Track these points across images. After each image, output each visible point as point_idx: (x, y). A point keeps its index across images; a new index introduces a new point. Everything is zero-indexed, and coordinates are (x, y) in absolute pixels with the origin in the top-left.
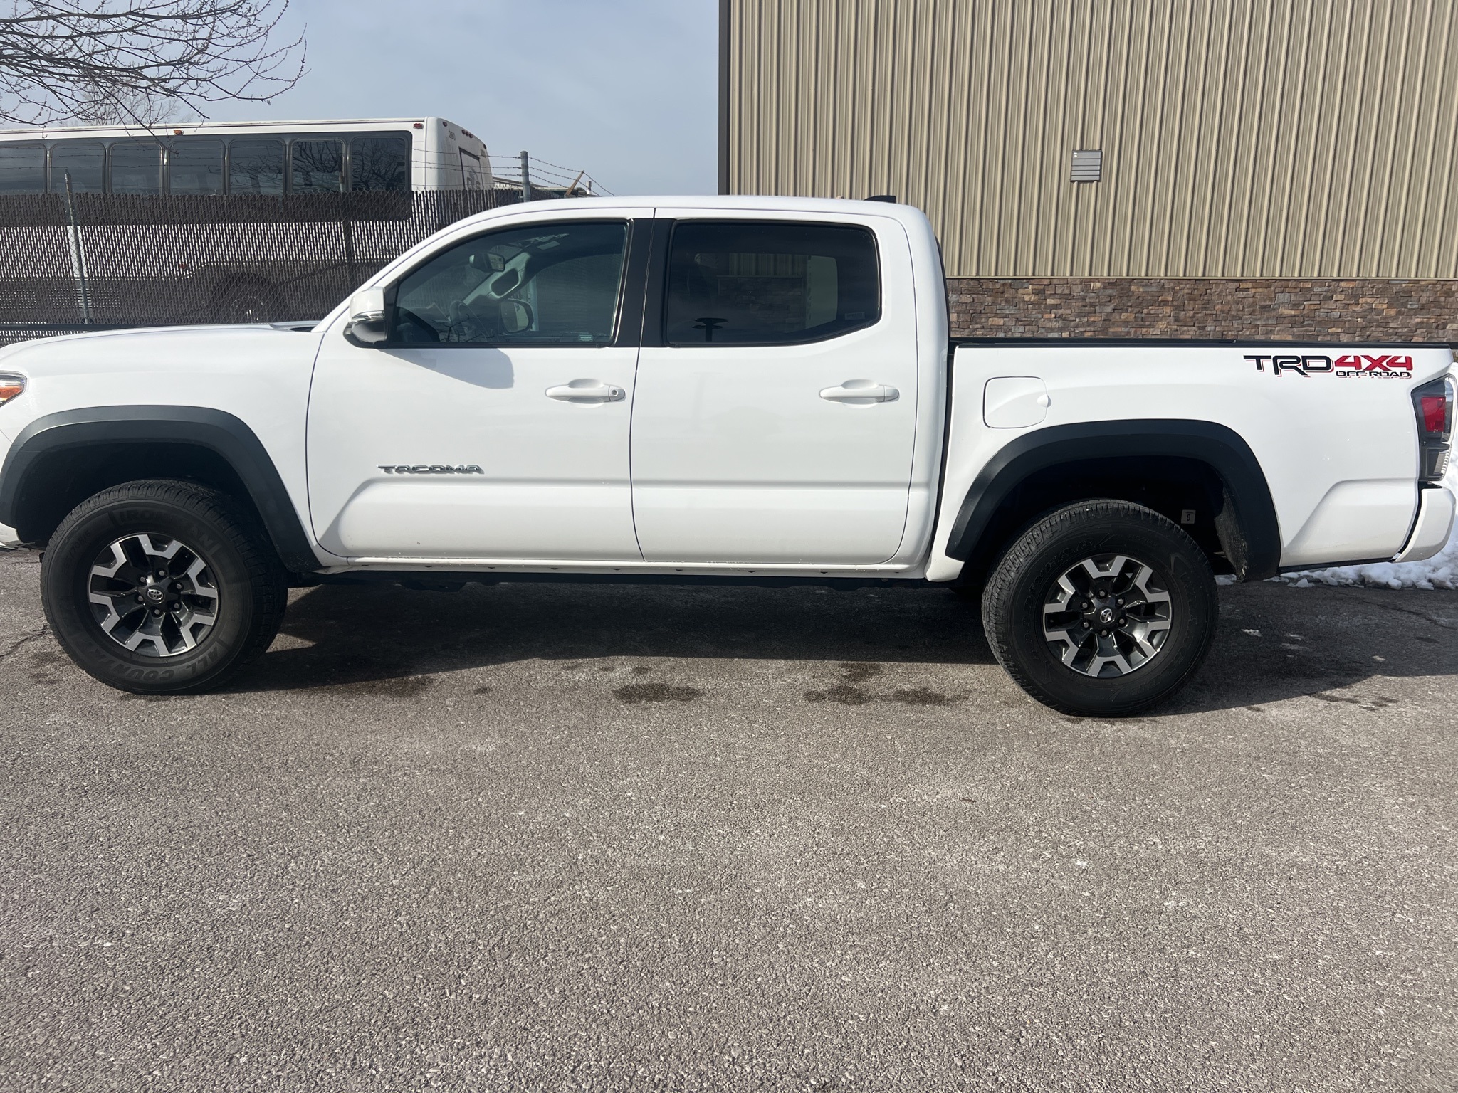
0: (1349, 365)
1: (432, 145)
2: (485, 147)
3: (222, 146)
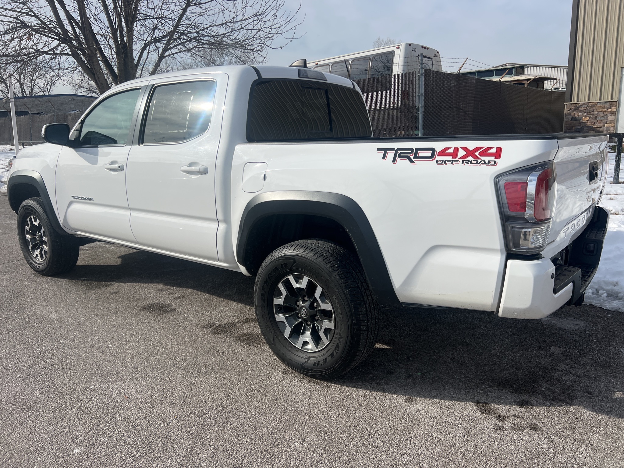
0: (449, 154)
1: (402, 55)
2: (438, 52)
3: (329, 67)
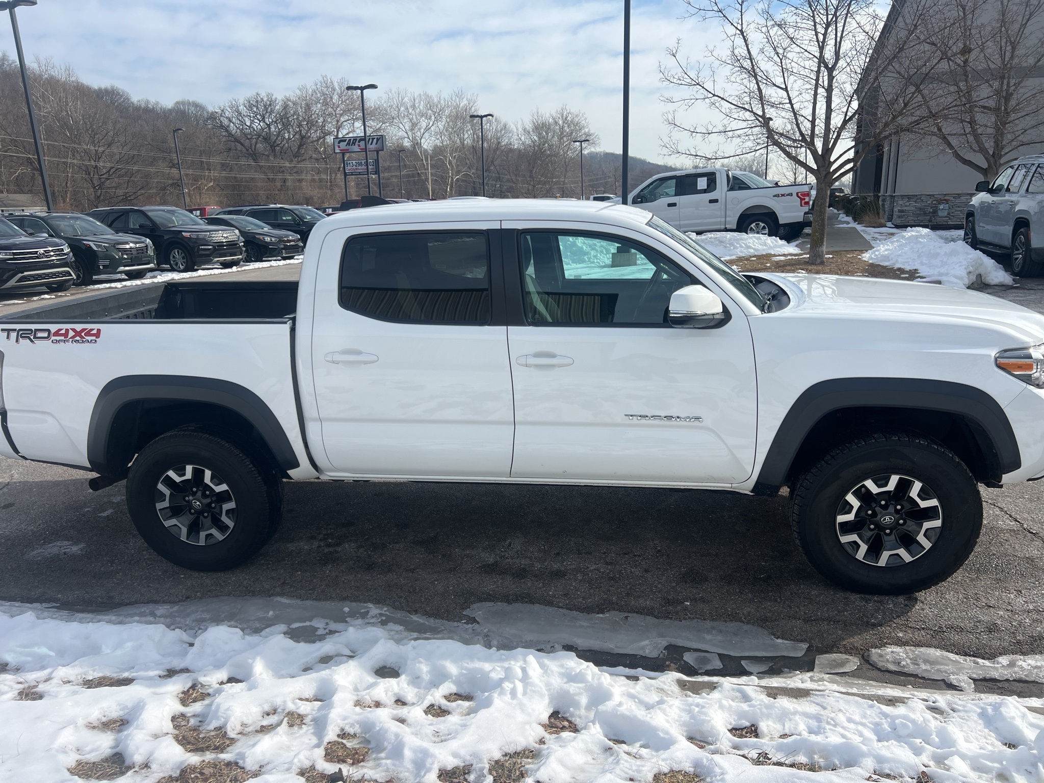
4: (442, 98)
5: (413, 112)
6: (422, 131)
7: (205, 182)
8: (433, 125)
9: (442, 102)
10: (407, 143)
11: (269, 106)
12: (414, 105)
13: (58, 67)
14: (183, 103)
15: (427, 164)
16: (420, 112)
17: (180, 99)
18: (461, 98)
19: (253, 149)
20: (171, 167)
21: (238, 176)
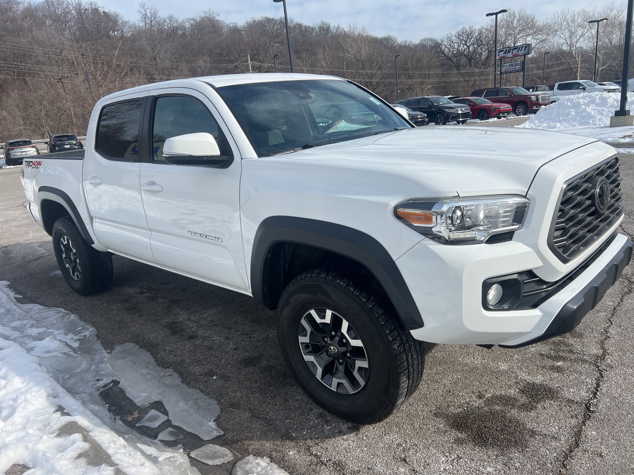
4: (596, 12)
5: (573, 25)
6: (578, 37)
7: (426, 86)
8: (587, 32)
9: (596, 14)
10: (565, 48)
11: (469, 35)
12: (574, 20)
13: (359, 29)
14: (425, 40)
15: (579, 60)
16: (578, 24)
17: (423, 38)
18: (612, 10)
19: (458, 63)
20: (408, 78)
21: (446, 80)
